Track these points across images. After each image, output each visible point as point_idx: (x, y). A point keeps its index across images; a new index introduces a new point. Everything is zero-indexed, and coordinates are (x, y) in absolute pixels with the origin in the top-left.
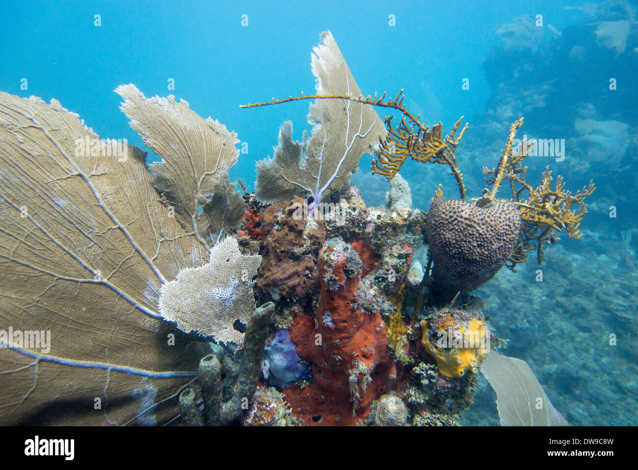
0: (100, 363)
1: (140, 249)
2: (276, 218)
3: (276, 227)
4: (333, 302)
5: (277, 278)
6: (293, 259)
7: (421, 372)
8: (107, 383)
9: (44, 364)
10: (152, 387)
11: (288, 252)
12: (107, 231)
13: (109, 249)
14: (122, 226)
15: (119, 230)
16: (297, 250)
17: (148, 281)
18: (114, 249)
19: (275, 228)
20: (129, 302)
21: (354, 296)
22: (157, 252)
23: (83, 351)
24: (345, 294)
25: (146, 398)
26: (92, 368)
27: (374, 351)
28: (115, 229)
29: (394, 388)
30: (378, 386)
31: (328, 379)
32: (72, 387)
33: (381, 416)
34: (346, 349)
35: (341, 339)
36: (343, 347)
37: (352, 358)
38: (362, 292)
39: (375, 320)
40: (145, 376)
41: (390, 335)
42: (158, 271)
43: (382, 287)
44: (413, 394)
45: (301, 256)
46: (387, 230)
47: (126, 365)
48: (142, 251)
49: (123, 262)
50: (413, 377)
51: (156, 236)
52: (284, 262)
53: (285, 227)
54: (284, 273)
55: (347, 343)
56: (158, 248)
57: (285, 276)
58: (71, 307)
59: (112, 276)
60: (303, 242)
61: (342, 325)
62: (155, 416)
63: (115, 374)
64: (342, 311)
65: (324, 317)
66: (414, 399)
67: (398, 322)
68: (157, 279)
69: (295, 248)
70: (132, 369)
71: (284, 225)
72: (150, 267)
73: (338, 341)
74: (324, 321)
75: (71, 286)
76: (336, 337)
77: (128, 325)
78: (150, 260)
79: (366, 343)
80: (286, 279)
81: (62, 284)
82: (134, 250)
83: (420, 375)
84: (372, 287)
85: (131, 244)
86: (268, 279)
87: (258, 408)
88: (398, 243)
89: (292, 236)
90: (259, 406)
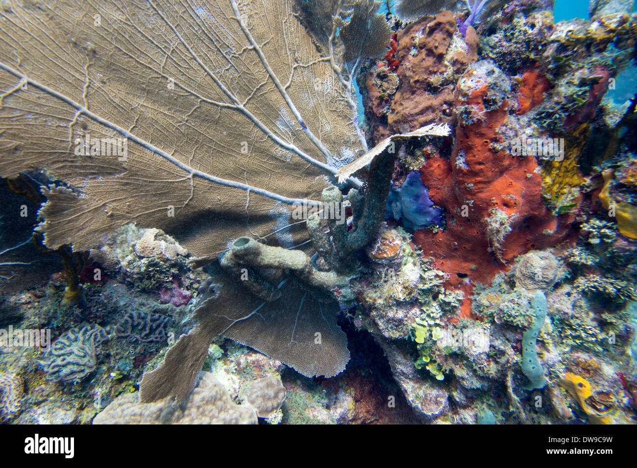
0: (241, 184)
1: (274, 75)
2: (414, 40)
3: (414, 52)
4: (468, 140)
5: (407, 113)
6: (429, 91)
7: (591, 230)
8: (248, 201)
9: (197, 179)
10: (285, 210)
11: (423, 82)
12: (243, 52)
13: (244, 73)
14: (258, 47)
15: (254, 52)
16: (434, 79)
17: (280, 111)
18: (249, 74)
19: (411, 53)
20: (263, 130)
21: (496, 134)
22: (290, 80)
23: (226, 172)
24: (484, 130)
25: (281, 219)
26: (235, 187)
27: (520, 200)
28: (251, 50)
29: (553, 245)
30: (528, 240)
31: (461, 225)
32: (220, 200)
33: (522, 269)
34: (482, 195)
35: (476, 184)
36: (479, 192)
37: (489, 204)
38: (511, 129)
39: (526, 165)
40: (279, 200)
41: (548, 184)
42: (289, 100)
43: (545, 125)
44: (577, 253)
45: (440, 88)
46: (575, 49)
47: (262, 188)
48: (276, 78)
49: (257, 89)
50: (582, 236)
51: (290, 61)
52: (418, 95)
53: (423, 50)
54: (415, 108)
55: (483, 188)
56: (292, 75)
57: (417, 110)
58: (214, 130)
59: (247, 102)
60: (443, 69)
61: (478, 167)
62: (291, 235)
63: (254, 196)
64: (479, 151)
65: (457, 158)
66: (578, 259)
67: (569, 172)
68: (289, 110)
69: (432, 77)
70: (267, 192)
71: (421, 48)
72: (282, 96)
73: (472, 185)
74: (457, 163)
75: (213, 110)
76: (469, 181)
77: (262, 152)
78: (283, 88)
79: (510, 190)
80: (417, 114)
81: (206, 107)
82: (268, 75)
83: (590, 232)
84: (529, 125)
85: (265, 68)
86: (398, 115)
87: (381, 242)
88: (586, 66)
89: (430, 61)
90: (382, 241)
